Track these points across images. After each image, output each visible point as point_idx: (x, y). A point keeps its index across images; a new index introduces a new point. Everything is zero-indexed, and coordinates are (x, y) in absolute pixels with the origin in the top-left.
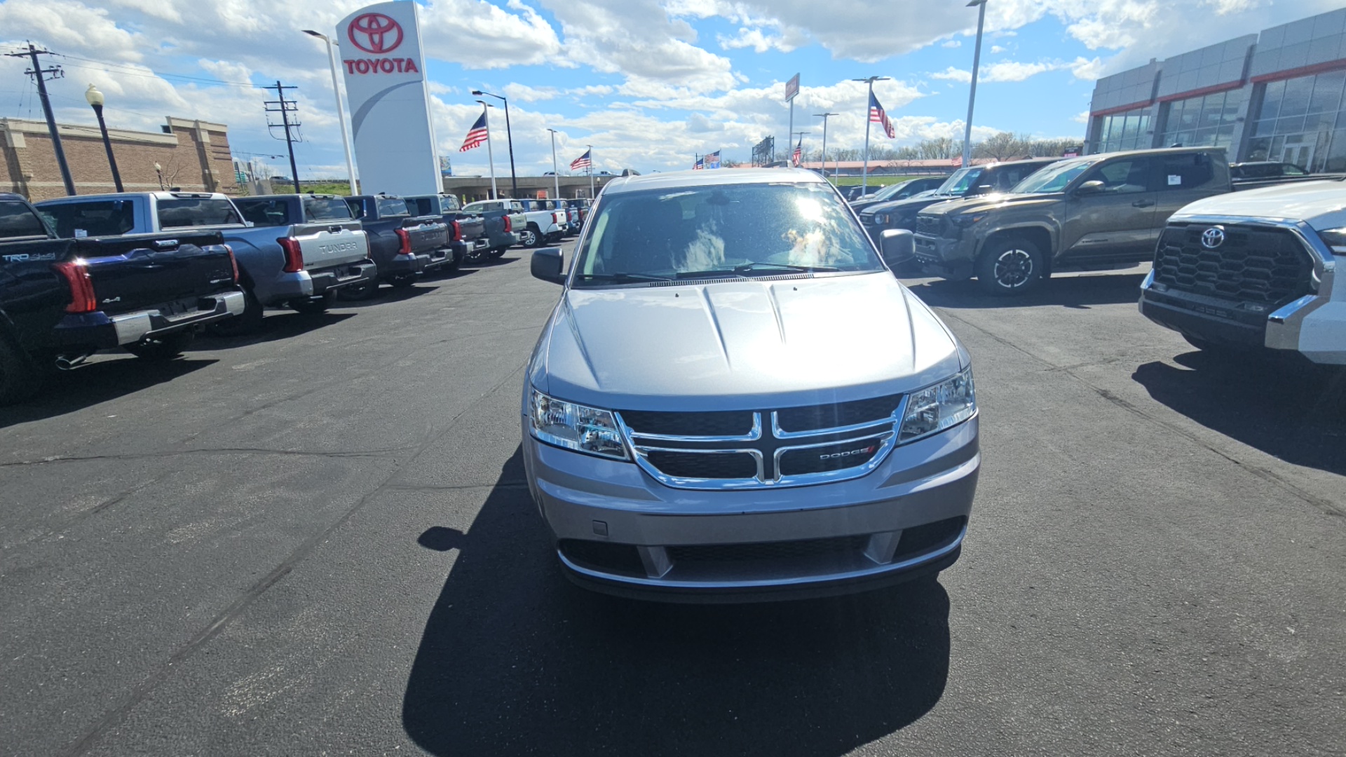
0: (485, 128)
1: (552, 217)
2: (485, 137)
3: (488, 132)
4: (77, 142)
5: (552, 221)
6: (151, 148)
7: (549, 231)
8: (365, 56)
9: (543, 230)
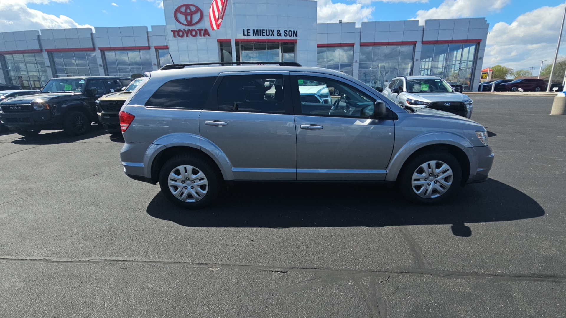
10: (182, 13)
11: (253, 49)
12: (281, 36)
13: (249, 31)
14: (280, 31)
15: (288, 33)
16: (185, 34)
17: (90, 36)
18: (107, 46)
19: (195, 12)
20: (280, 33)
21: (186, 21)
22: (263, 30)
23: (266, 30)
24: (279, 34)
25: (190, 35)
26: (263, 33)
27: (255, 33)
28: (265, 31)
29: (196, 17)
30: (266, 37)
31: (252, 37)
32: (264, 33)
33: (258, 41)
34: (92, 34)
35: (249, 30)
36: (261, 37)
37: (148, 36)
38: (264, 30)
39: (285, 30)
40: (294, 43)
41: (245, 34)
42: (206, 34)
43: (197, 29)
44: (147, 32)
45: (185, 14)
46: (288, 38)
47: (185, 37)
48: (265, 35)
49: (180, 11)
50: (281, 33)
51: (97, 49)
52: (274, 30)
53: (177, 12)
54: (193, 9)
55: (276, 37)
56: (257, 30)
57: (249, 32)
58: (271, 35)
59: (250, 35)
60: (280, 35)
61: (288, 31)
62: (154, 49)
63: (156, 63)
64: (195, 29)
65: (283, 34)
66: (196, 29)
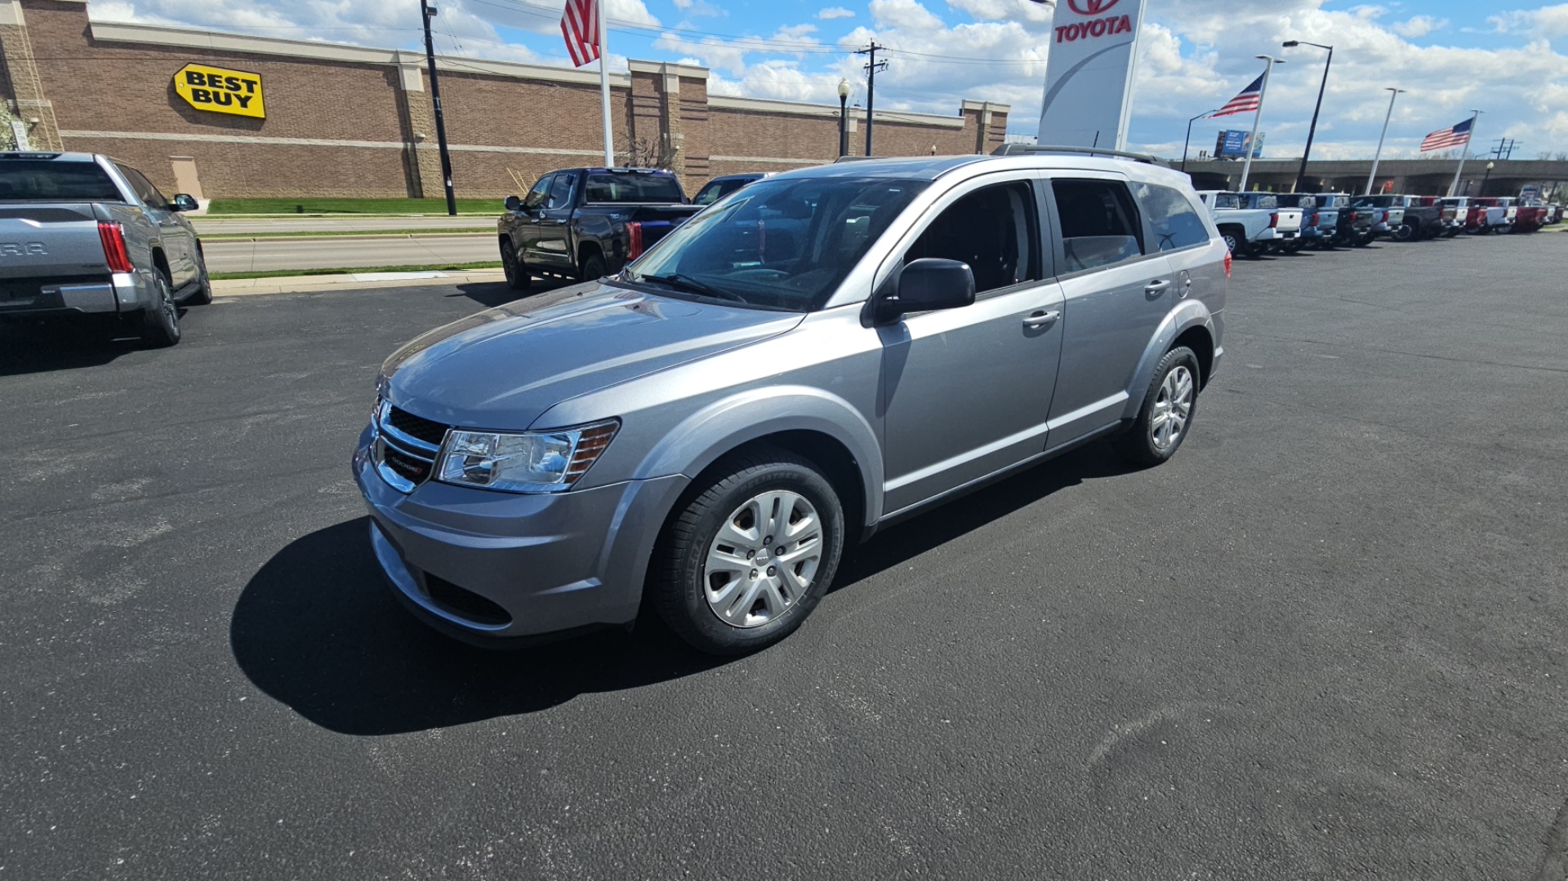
0: (1258, 92)
1: (1270, 218)
2: (1255, 106)
3: (1261, 100)
4: (890, 127)
5: (1268, 224)
6: (942, 131)
7: (1259, 238)
8: (1085, 19)
9: (1250, 235)
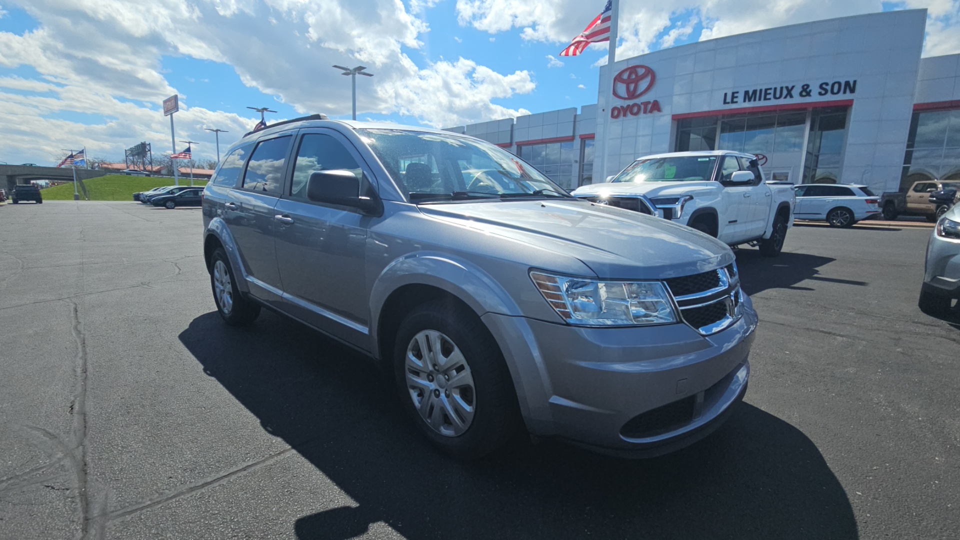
10: (623, 81)
11: (744, 128)
12: (810, 96)
13: (736, 95)
14: (808, 86)
15: (829, 88)
16: (622, 114)
17: (509, 129)
18: (525, 139)
19: (643, 77)
20: (808, 90)
21: (627, 93)
22: (766, 90)
23: (775, 89)
24: (806, 92)
25: (628, 113)
26: (766, 94)
27: (748, 96)
28: (772, 91)
29: (643, 85)
30: (773, 102)
31: (741, 104)
32: (770, 94)
33: (753, 112)
34: (512, 125)
35: (737, 92)
36: (763, 103)
37: (575, 122)
38: (770, 89)
39: (821, 83)
40: (845, 107)
41: (727, 101)
42: (655, 109)
43: (642, 103)
44: (575, 116)
45: (628, 83)
46: (829, 97)
47: (621, 117)
48: (770, 99)
49: (622, 78)
50: (810, 91)
51: (514, 144)
52: (793, 87)
53: (616, 80)
54: (641, 71)
55: (797, 99)
56: (755, 92)
57: (737, 97)
58: (785, 97)
59: (736, 102)
60: (808, 94)
61: (830, 84)
62: (580, 139)
63: (578, 160)
64: (638, 103)
65: (815, 89)
66: (640, 103)
